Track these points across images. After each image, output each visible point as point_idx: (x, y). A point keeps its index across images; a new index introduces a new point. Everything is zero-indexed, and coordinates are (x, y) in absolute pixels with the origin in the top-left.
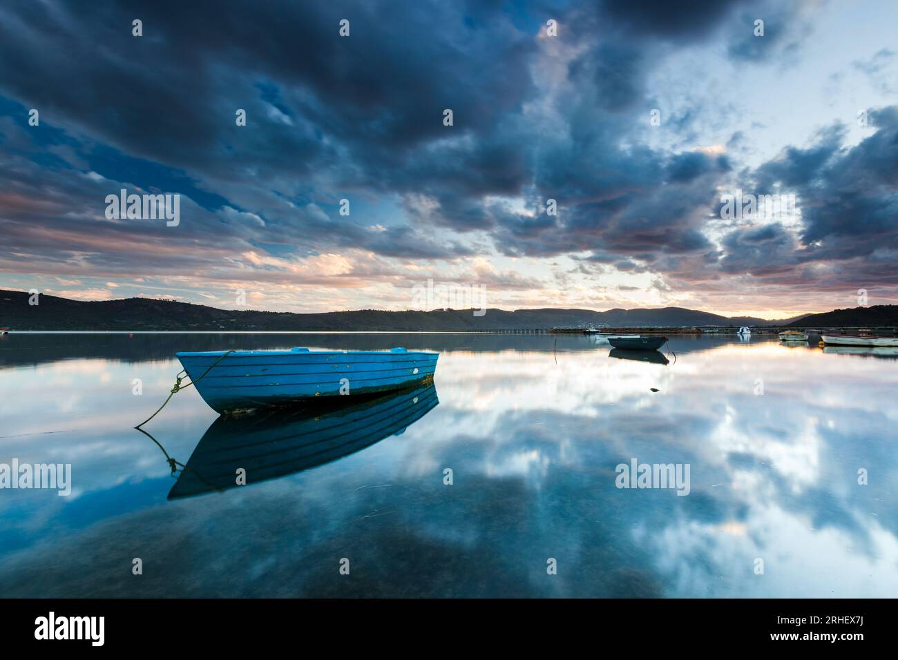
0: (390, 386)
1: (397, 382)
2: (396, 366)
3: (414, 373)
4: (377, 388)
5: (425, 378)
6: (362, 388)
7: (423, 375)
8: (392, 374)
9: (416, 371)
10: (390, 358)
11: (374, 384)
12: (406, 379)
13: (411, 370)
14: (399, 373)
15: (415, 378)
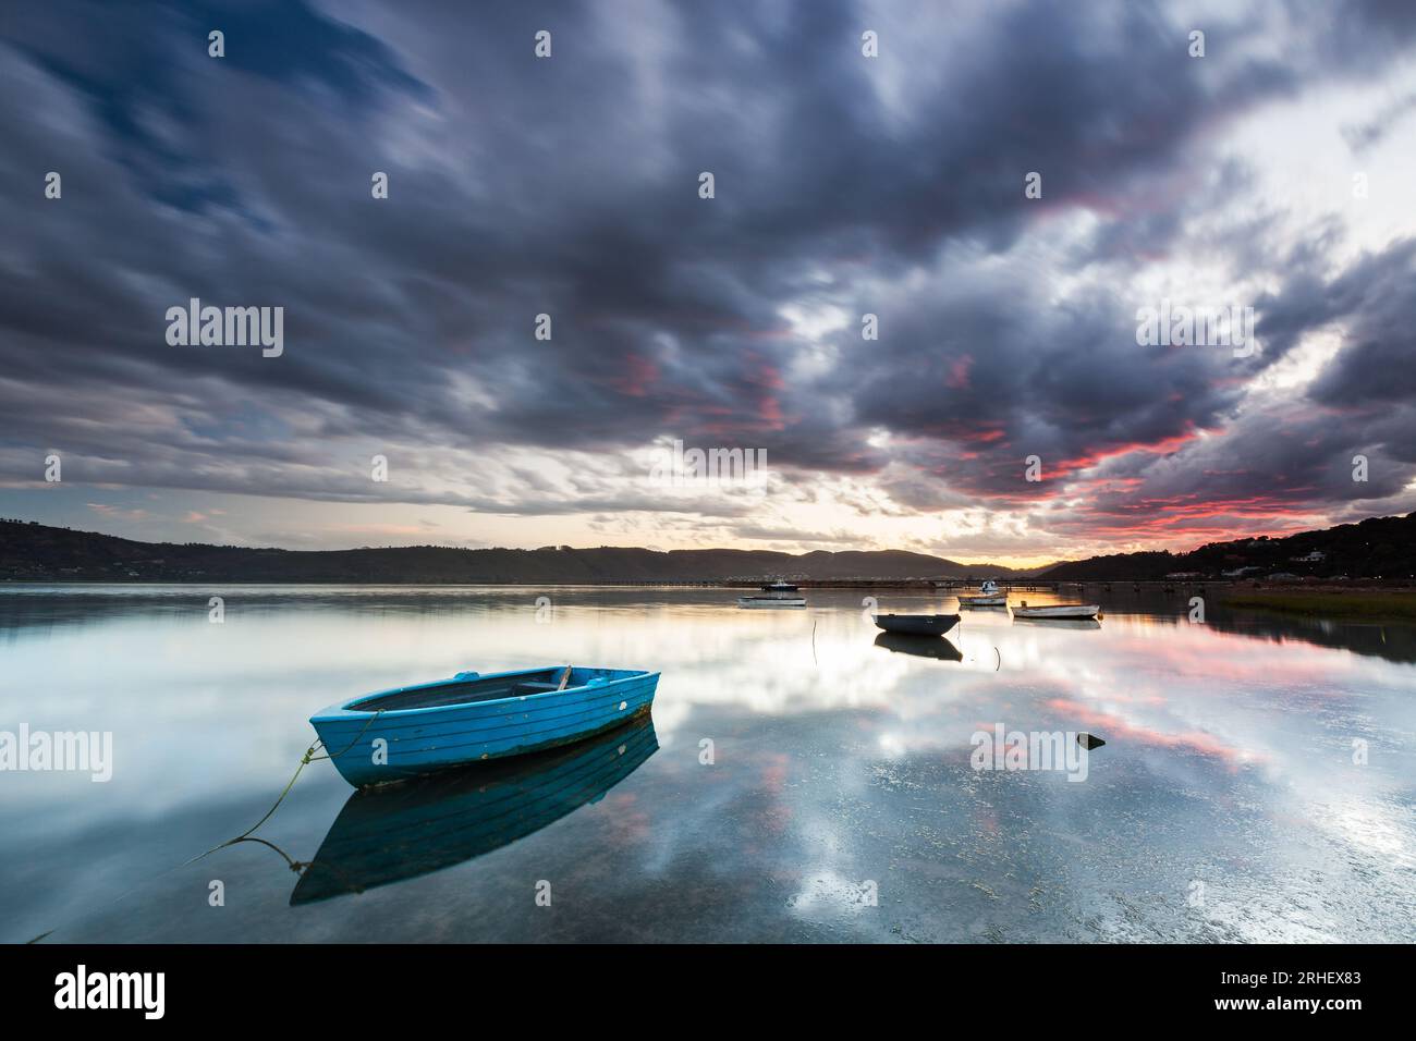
0: (585, 733)
1: (595, 725)
2: (593, 705)
3: (621, 708)
4: (567, 738)
5: (638, 711)
6: (545, 742)
7: (633, 710)
8: (587, 717)
9: (624, 705)
10: (585, 696)
11: (562, 734)
12: (608, 720)
13: (615, 706)
14: (598, 713)
15: (621, 716)
